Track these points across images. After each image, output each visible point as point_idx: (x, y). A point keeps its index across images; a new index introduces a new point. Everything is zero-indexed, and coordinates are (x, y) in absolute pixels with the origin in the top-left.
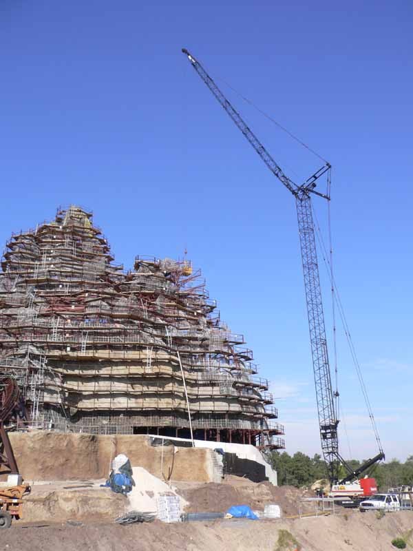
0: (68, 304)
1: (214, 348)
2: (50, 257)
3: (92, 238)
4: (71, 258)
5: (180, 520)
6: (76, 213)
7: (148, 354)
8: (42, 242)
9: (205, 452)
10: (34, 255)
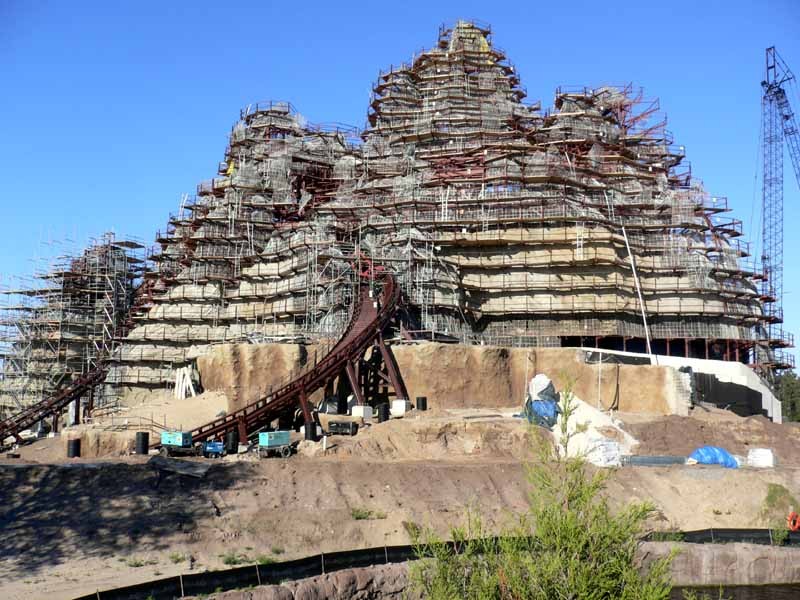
0: (462, 166)
1: (679, 219)
2: (435, 100)
3: (492, 66)
4: (464, 99)
5: (620, 464)
6: (467, 31)
7: (578, 233)
8: (423, 80)
9: (664, 372)
10: (412, 101)
